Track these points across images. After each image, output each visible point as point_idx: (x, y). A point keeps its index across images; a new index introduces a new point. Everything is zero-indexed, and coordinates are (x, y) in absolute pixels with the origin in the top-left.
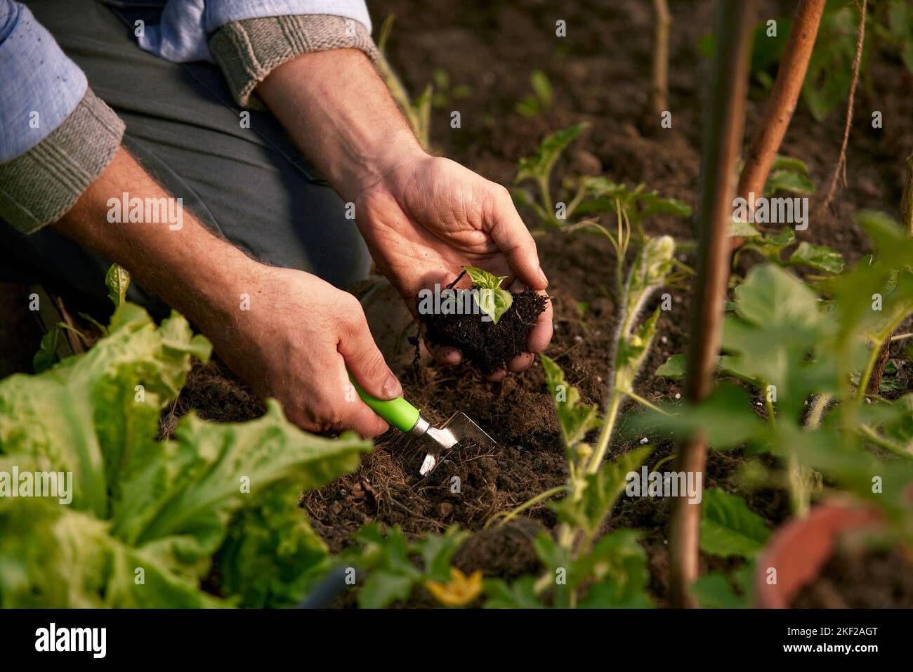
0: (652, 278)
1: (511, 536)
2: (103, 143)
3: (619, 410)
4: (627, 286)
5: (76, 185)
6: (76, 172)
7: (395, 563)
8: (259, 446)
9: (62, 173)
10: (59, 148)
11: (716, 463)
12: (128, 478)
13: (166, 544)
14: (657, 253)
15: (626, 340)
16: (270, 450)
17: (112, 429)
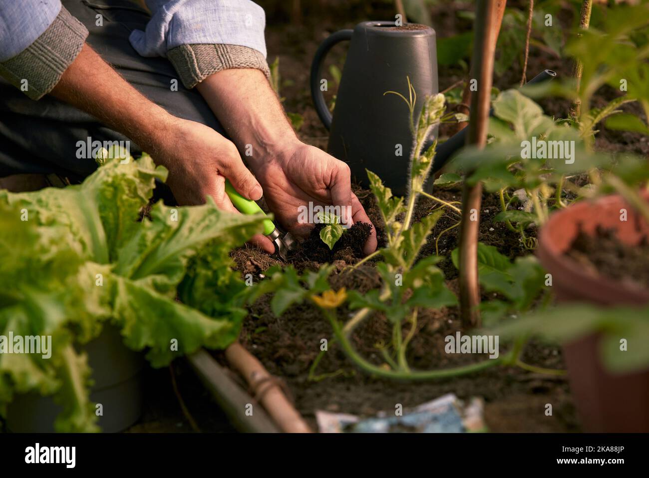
0: (432, 119)
1: (357, 275)
2: (74, 41)
3: (415, 203)
4: (417, 126)
5: (59, 68)
6: (58, 60)
7: (291, 285)
8: (203, 220)
9: (49, 61)
10: (46, 46)
12: (121, 246)
13: (149, 279)
14: (435, 103)
15: (417, 160)
16: (210, 221)
17: (110, 216)
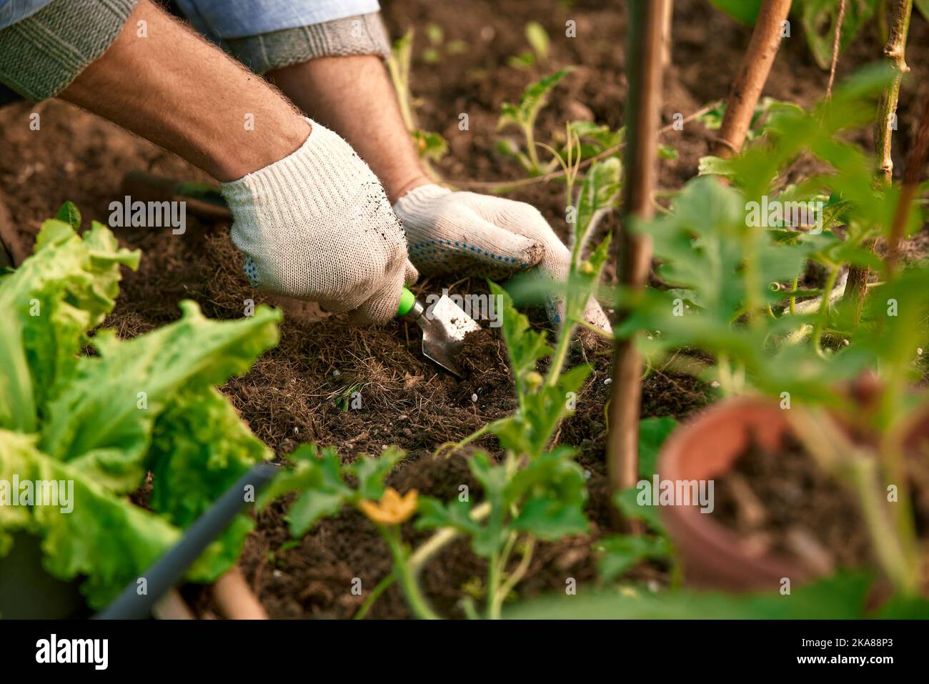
0: (601, 202)
1: (456, 464)
7: (327, 482)
11: (676, 399)
13: (90, 458)
14: (605, 175)
15: (577, 267)
16: (181, 346)
